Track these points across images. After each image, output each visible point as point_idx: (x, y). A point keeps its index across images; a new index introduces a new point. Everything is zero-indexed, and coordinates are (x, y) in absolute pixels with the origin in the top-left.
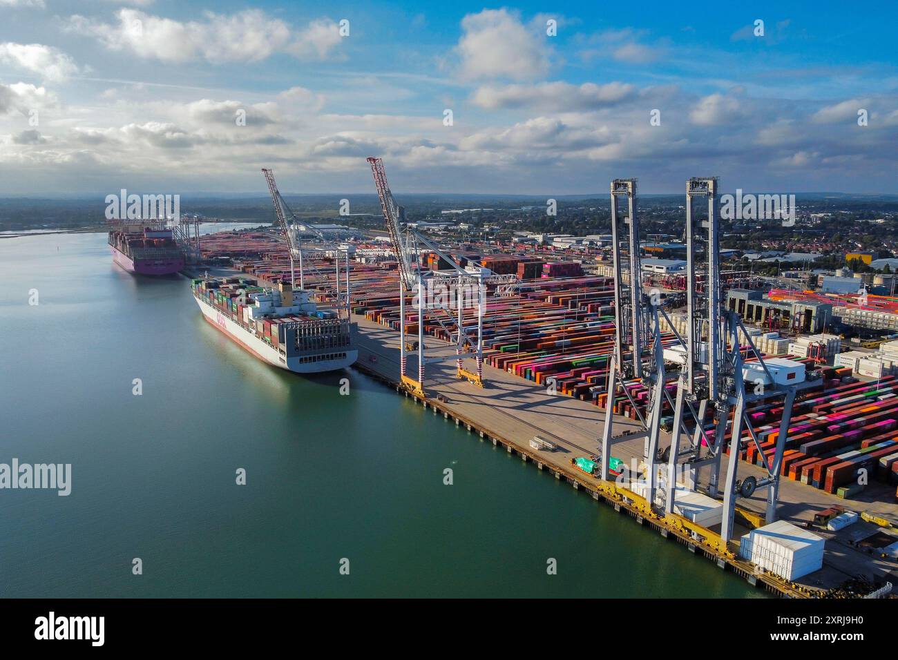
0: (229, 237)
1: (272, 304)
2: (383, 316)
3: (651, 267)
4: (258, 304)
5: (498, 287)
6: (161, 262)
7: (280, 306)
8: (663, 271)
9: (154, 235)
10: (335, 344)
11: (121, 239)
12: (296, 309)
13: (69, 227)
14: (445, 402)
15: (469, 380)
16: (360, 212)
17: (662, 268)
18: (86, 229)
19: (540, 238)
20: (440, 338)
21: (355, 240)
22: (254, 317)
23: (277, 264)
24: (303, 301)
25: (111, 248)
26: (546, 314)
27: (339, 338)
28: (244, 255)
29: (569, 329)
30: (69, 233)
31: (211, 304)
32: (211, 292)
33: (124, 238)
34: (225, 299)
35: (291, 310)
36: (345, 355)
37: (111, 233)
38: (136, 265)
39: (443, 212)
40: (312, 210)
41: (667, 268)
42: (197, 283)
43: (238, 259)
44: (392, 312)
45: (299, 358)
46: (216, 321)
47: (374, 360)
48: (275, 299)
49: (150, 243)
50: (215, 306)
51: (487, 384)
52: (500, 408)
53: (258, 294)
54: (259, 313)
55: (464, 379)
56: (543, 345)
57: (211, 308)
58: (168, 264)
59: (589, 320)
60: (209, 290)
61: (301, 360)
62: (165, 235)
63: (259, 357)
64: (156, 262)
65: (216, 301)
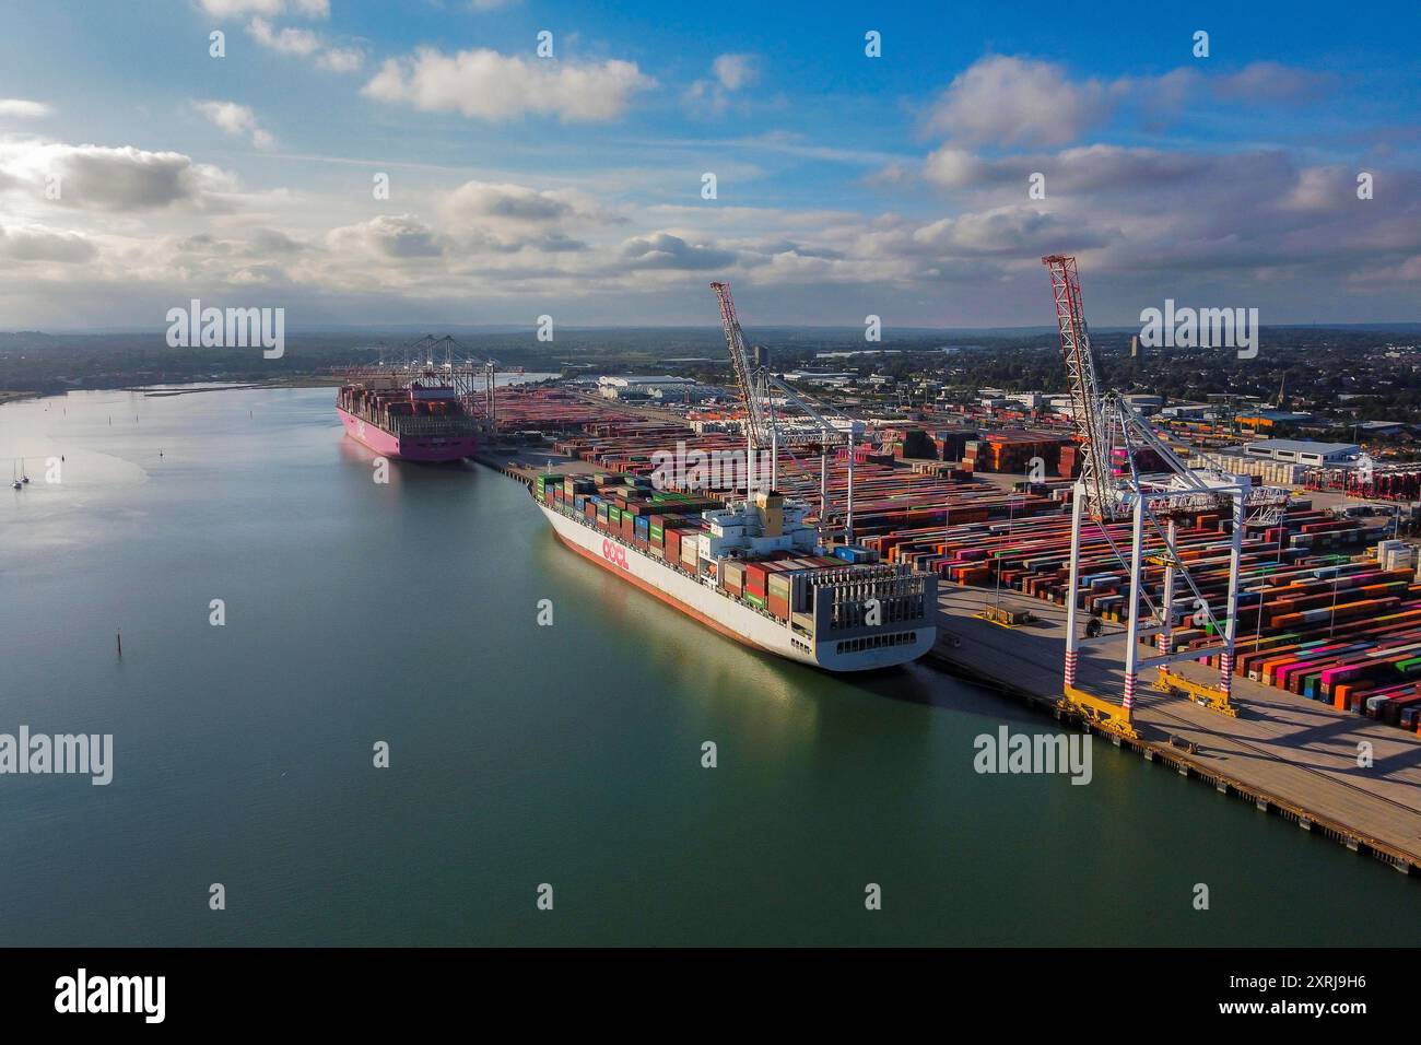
0: (512, 397)
1: (744, 530)
2: (903, 549)
3: (1292, 455)
4: (718, 531)
5: (1055, 491)
6: (443, 440)
7: (759, 534)
8: (1318, 462)
9: (426, 395)
10: (899, 616)
11: (367, 400)
12: (786, 542)
13: (250, 379)
14: (1192, 753)
15: (1192, 697)
16: (685, 355)
17: (1316, 458)
18: (278, 383)
19: (1028, 400)
20: (1037, 595)
21: (718, 402)
22: (714, 556)
23: (629, 445)
24: (794, 526)
25: (346, 415)
26: (1209, 549)
27: (906, 603)
28: (558, 428)
29: (1294, 584)
30: (254, 388)
31: (590, 521)
32: (588, 500)
33: (375, 399)
34: (628, 516)
35: (778, 542)
36: (913, 636)
37: (344, 391)
38: (402, 445)
39: (818, 356)
40: (607, 353)
41: (1325, 458)
42: (550, 481)
43: (551, 435)
44: (915, 541)
45: (835, 644)
46: (601, 554)
47: (957, 645)
48: (749, 521)
49: (423, 409)
50: (596, 526)
51: (1243, 710)
52: (1326, 772)
53: (718, 512)
54: (721, 548)
55: (1177, 695)
56: (1284, 621)
57: (588, 531)
58: (454, 444)
59: (1307, 563)
60: (581, 497)
61: (840, 647)
62: (442, 394)
63: (724, 632)
64: (435, 440)
65: (602, 519)
